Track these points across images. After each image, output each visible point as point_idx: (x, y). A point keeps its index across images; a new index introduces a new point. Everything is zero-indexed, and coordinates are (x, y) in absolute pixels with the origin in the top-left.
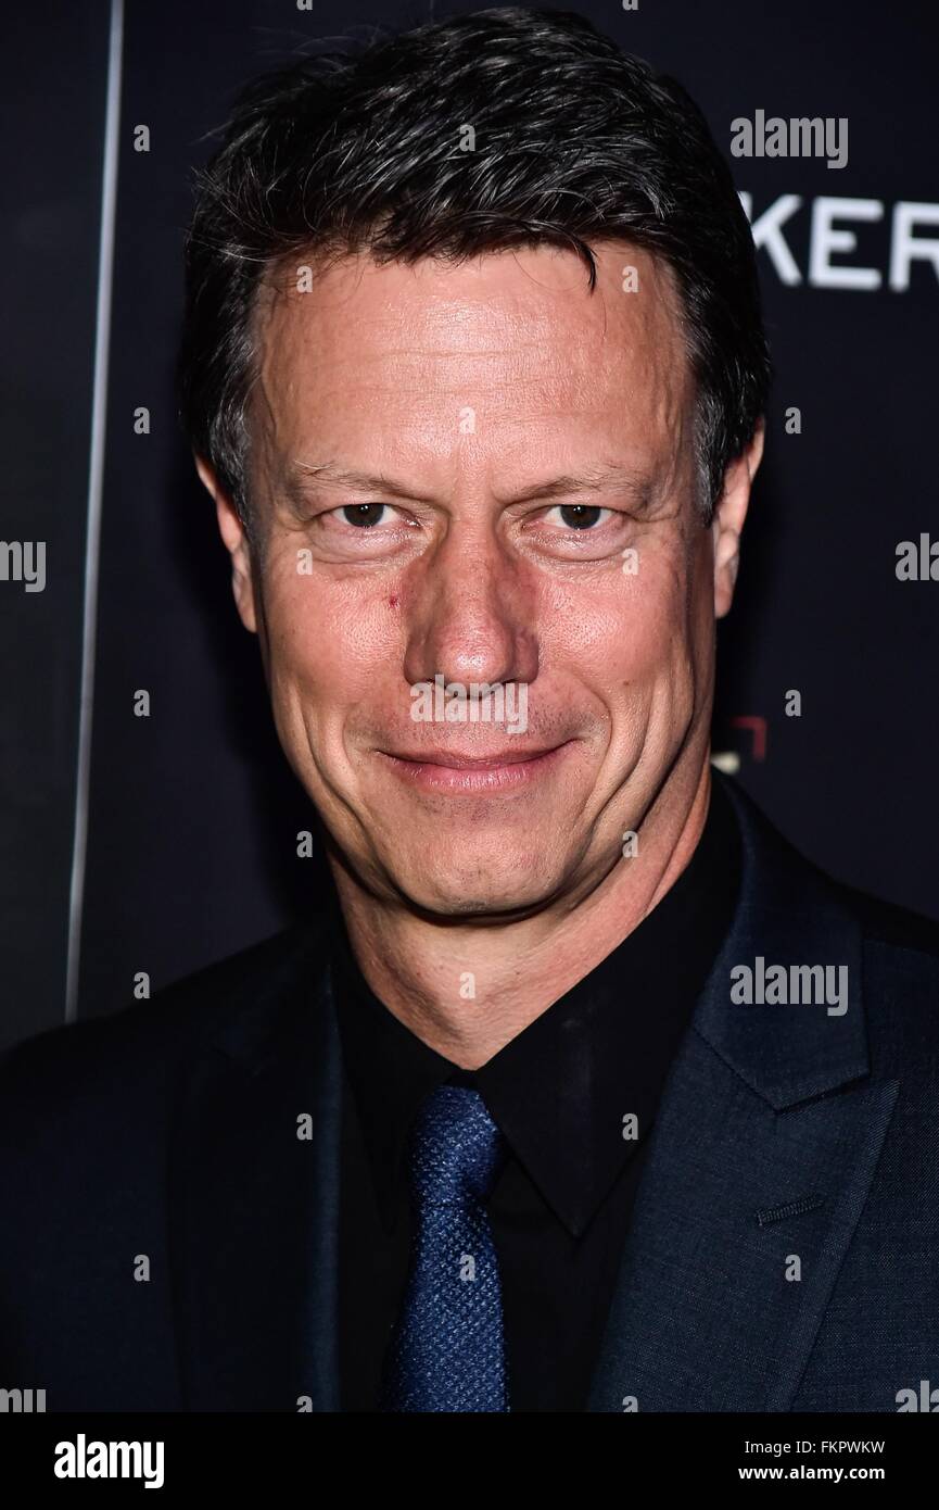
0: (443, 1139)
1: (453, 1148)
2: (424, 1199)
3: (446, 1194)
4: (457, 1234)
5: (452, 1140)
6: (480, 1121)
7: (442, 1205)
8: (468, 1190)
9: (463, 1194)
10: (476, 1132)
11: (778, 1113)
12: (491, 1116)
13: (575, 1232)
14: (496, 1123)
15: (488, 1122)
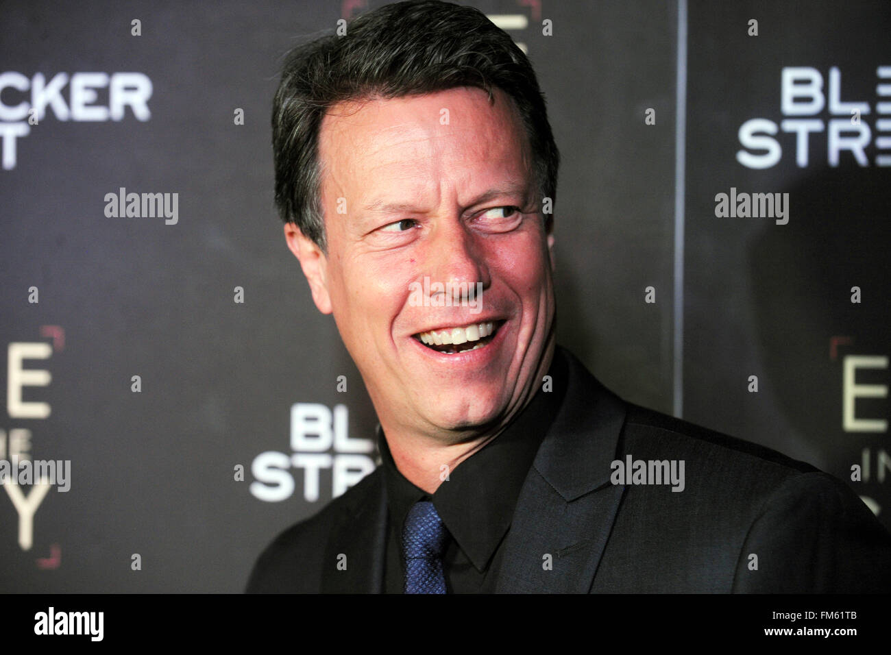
0: (415, 526)
1: (419, 530)
2: (406, 555)
3: (416, 552)
4: (424, 572)
5: (419, 526)
6: (432, 516)
7: (415, 558)
8: (428, 550)
9: (425, 552)
10: (431, 521)
11: (568, 503)
12: (438, 514)
13: (479, 569)
14: (440, 517)
15: (436, 516)
